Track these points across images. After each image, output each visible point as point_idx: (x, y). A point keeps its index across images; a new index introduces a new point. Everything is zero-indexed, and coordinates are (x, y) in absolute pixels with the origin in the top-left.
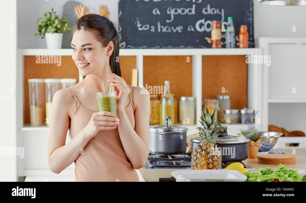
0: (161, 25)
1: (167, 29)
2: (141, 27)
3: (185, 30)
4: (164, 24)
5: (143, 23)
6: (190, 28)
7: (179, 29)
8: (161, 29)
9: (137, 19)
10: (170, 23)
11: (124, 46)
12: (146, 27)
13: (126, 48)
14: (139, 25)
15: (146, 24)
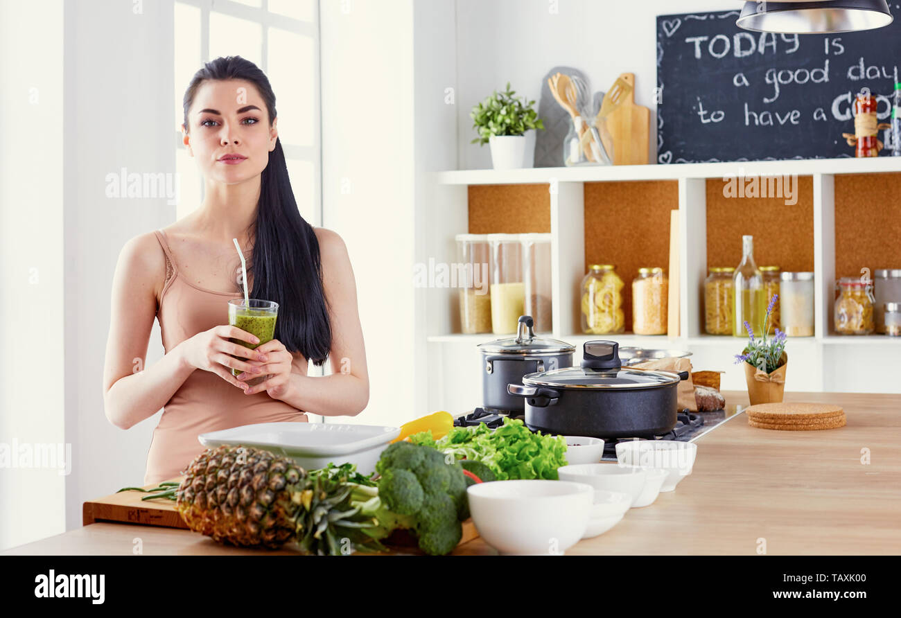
0: (750, 110)
1: (766, 118)
2: (706, 117)
3: (805, 118)
4: (758, 108)
5: (710, 109)
6: (819, 114)
7: (793, 117)
8: (751, 118)
9: (699, 99)
10: (771, 104)
11: (669, 160)
12: (717, 116)
13: (673, 162)
14: (702, 113)
15: (717, 110)
